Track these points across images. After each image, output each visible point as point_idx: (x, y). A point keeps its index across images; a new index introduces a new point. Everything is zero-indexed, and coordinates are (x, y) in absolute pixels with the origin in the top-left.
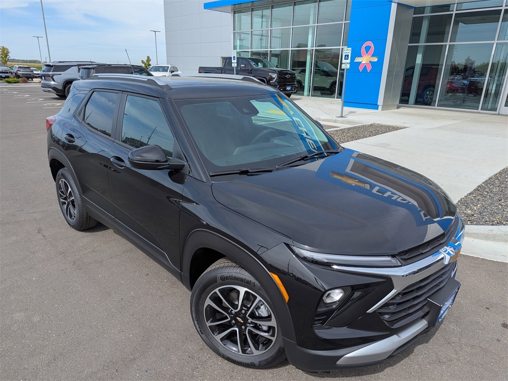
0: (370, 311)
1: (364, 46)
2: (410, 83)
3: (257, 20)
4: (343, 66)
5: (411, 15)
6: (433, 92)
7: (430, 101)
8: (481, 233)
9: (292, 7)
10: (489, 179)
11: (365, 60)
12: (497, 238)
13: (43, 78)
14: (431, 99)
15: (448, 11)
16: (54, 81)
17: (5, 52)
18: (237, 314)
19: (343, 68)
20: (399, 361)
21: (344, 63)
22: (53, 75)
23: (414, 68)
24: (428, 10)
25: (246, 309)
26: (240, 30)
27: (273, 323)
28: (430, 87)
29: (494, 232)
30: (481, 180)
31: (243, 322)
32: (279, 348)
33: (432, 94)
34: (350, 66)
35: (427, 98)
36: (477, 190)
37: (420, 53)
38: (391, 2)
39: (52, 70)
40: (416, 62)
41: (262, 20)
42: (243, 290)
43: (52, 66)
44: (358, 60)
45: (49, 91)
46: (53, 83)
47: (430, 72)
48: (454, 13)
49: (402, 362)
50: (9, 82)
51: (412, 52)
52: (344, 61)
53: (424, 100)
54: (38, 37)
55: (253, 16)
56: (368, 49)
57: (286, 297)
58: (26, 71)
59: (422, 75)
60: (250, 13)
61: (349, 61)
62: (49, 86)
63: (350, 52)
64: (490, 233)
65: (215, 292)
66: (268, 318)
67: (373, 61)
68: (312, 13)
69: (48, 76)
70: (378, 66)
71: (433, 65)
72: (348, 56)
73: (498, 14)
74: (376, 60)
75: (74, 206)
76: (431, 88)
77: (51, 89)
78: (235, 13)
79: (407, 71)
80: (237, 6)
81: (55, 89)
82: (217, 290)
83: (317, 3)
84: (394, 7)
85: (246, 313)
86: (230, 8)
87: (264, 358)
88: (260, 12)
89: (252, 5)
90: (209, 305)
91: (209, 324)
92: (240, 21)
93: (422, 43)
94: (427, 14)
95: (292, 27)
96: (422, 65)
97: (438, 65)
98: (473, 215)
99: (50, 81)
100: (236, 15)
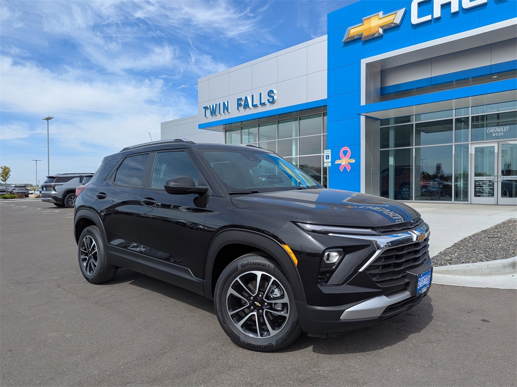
0: (361, 270)
1: (342, 150)
2: (388, 182)
3: (245, 137)
4: (325, 165)
5: (378, 126)
6: (410, 188)
7: (407, 196)
8: (459, 270)
9: (276, 125)
10: (464, 239)
11: (344, 162)
12: (474, 272)
13: (45, 189)
14: (408, 194)
15: (409, 121)
16: (55, 191)
17: (6, 171)
18: (256, 298)
19: (325, 166)
20: (396, 343)
21: (326, 162)
22: (55, 185)
23: (388, 170)
24: (392, 121)
25: (262, 293)
26: (231, 143)
27: (286, 300)
28: (405, 185)
29: (470, 268)
30: (457, 240)
31: (260, 305)
32: (293, 324)
33: (408, 191)
34: (332, 164)
35: (404, 194)
36: (454, 246)
37: (391, 156)
38: (360, 115)
39: (54, 181)
40: (390, 164)
41: (249, 138)
42: (259, 274)
43: (55, 178)
44: (337, 162)
45: (48, 201)
46: (53, 192)
47: (403, 172)
48: (414, 123)
49: (398, 343)
50: (5, 198)
51: (384, 156)
52: (325, 160)
53: (402, 197)
54: (36, 161)
55: (243, 133)
56: (345, 153)
57: (296, 261)
58: (21, 190)
59: (396, 175)
60: (240, 131)
61: (330, 160)
62: (49, 196)
63: (330, 153)
64: (467, 268)
65: (237, 280)
66: (282, 297)
67: (351, 162)
68: (294, 129)
69: (50, 186)
70: (356, 167)
71: (405, 166)
72: (328, 156)
73: (450, 124)
74: (354, 161)
75: (96, 259)
76: (407, 186)
77: (51, 199)
78: (226, 132)
79: (382, 172)
80: (228, 125)
81: (54, 198)
82: (238, 279)
83: (298, 121)
84: (363, 119)
85: (262, 296)
86: (221, 127)
87: (280, 336)
88: (246, 130)
89: (241, 124)
90: (231, 294)
91: (230, 313)
92: (231, 137)
93: (392, 148)
94: (392, 125)
95: (277, 140)
96: (395, 167)
97: (409, 166)
98: (451, 260)
99: (51, 191)
100: (228, 133)
